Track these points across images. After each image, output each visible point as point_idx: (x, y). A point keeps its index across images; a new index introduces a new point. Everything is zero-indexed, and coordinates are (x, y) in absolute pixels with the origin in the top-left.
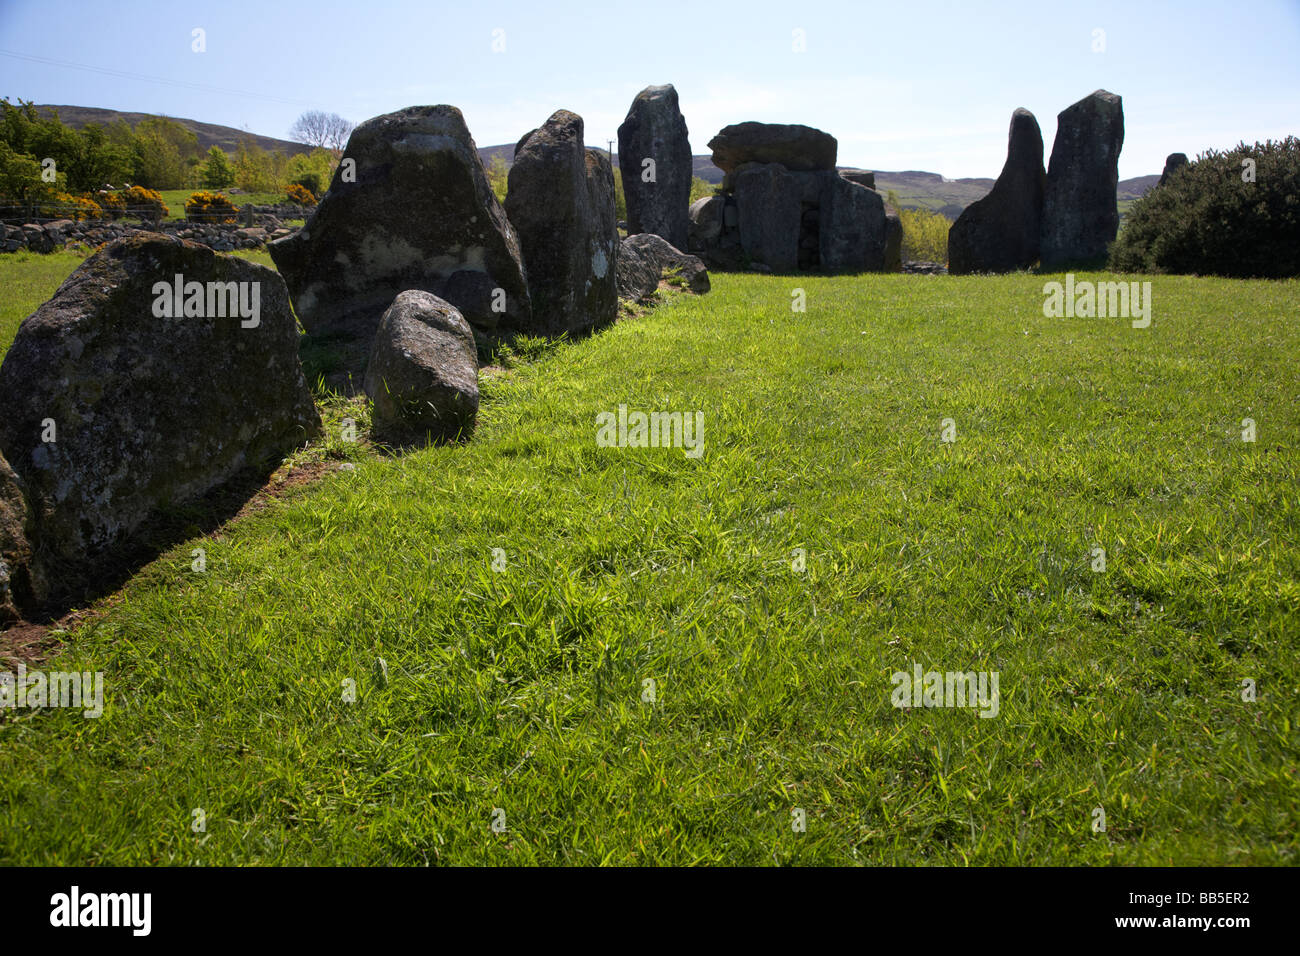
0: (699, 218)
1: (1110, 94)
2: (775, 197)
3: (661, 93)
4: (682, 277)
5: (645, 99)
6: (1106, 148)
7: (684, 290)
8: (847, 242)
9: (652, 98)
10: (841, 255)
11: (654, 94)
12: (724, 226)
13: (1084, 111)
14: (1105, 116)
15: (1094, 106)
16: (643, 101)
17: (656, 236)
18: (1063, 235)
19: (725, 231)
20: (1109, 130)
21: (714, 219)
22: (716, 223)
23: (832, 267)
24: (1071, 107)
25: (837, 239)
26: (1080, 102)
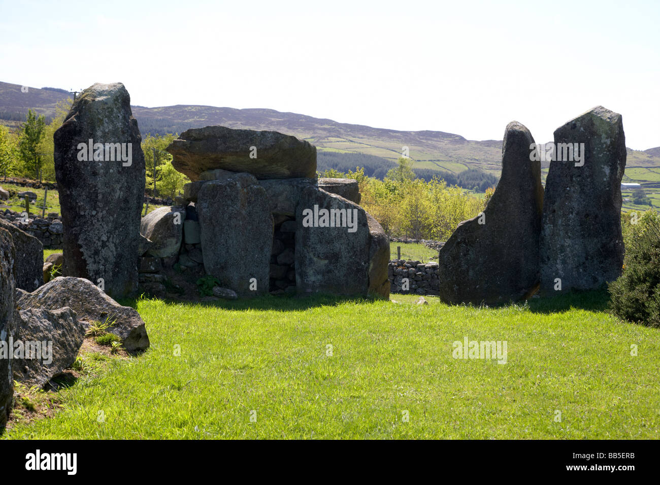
0: (153, 235)
1: (610, 112)
2: (244, 212)
3: (109, 93)
4: (115, 335)
5: (89, 99)
6: (607, 170)
7: (115, 351)
8: (326, 262)
9: (97, 99)
10: (319, 277)
11: (101, 94)
12: (183, 243)
13: (582, 129)
14: (604, 135)
15: (593, 124)
16: (86, 102)
17: (86, 281)
18: (564, 262)
19: (184, 249)
20: (609, 151)
21: (173, 236)
22: (174, 240)
23: (309, 290)
24: (568, 124)
25: (315, 259)
26: (577, 120)
